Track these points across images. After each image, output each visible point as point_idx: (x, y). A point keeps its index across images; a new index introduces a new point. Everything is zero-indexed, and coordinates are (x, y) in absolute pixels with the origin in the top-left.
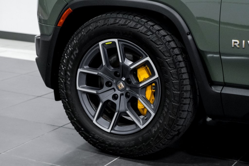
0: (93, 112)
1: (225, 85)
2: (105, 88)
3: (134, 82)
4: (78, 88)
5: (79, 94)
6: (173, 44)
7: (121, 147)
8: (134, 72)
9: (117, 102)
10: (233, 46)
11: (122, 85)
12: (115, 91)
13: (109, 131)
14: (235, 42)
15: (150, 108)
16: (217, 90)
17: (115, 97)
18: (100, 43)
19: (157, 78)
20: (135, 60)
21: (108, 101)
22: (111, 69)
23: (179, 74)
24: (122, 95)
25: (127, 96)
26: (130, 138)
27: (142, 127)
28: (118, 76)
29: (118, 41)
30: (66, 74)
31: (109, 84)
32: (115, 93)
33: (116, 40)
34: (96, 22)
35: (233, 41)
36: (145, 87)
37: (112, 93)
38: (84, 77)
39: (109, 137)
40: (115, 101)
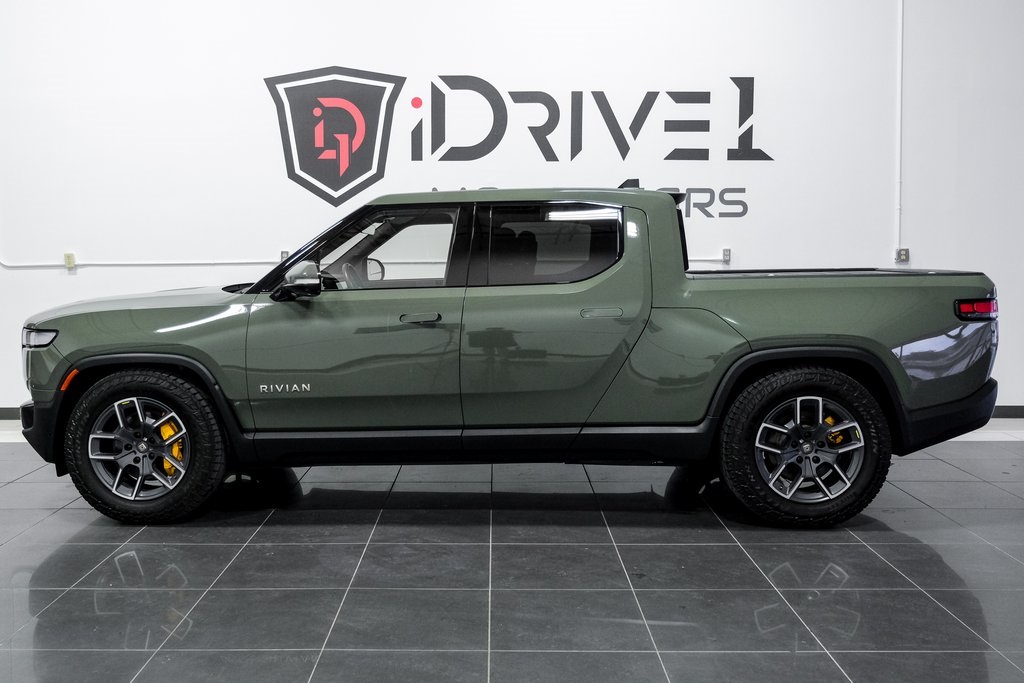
0: (110, 481)
1: (257, 430)
2: (125, 452)
3: (158, 441)
4: (91, 456)
5: (93, 463)
6: (199, 397)
7: (148, 514)
8: (158, 430)
9: (139, 465)
10: (262, 392)
11: (143, 446)
12: (136, 453)
13: (132, 498)
14: (263, 387)
15: (180, 466)
16: (250, 437)
17: (137, 460)
18: (116, 404)
19: (185, 433)
20: (157, 418)
21: (130, 466)
22: (131, 431)
23: (209, 426)
24: (144, 457)
25: (151, 458)
26: (160, 502)
27: (171, 488)
28: (139, 437)
29: (137, 399)
30: (74, 443)
31: (128, 447)
32: (136, 456)
33: (134, 399)
34: (109, 381)
35: (261, 386)
36: (171, 445)
37: (133, 456)
38: (98, 444)
39: (133, 505)
40: (137, 465)
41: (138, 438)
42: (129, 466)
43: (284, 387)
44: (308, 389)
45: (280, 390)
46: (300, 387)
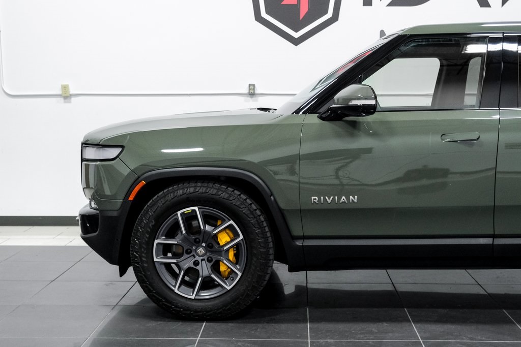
0: (173, 282)
1: (304, 238)
2: (185, 256)
3: (216, 247)
4: (155, 259)
5: (157, 265)
6: (254, 207)
7: (207, 312)
8: (216, 236)
9: (199, 268)
10: (313, 202)
12: (195, 257)
13: (193, 297)
14: (315, 199)
15: (237, 269)
16: (299, 243)
18: (179, 213)
19: (242, 239)
20: (216, 226)
22: (193, 237)
23: (264, 233)
24: (202, 260)
25: (209, 260)
26: (217, 301)
27: (229, 288)
28: (199, 242)
29: (199, 208)
30: (141, 247)
31: (188, 252)
32: (195, 259)
33: (196, 208)
34: (173, 192)
35: (313, 198)
36: (228, 250)
37: (193, 260)
38: (161, 248)
39: (194, 303)
40: (197, 268)
41: (197, 243)
42: (190, 269)
43: (334, 199)
44: (355, 201)
45: (329, 201)
46: (348, 198)
